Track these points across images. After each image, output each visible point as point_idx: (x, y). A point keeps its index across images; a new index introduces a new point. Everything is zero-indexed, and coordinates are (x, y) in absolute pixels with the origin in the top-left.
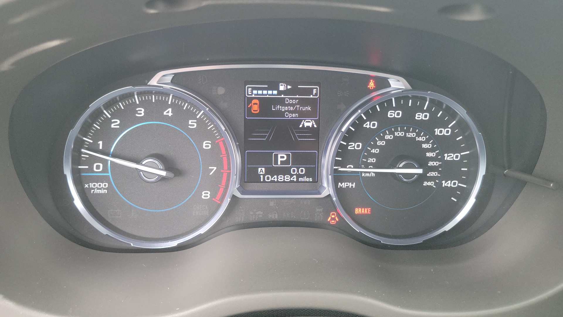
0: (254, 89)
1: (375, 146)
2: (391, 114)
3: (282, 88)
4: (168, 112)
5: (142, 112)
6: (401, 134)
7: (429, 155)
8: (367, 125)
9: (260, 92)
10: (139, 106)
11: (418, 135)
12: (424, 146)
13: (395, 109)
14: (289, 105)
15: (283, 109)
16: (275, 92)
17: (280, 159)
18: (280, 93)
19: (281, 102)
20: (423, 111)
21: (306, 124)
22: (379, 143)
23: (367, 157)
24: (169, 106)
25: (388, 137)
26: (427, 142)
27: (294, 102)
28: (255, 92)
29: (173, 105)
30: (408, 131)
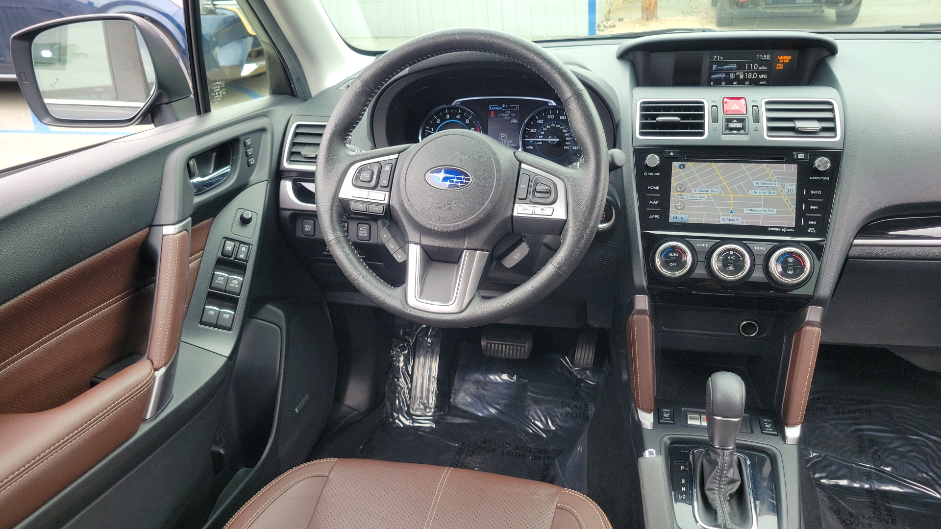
0: (492, 107)
1: (542, 131)
2: (549, 117)
3: (503, 106)
4: (458, 117)
5: (448, 117)
6: (554, 125)
7: (566, 135)
8: (539, 122)
9: (495, 108)
10: (447, 114)
11: (561, 126)
12: (564, 131)
13: (551, 115)
14: (506, 113)
15: (504, 115)
16: (501, 108)
17: (502, 137)
18: (503, 108)
19: (503, 112)
20: (563, 115)
21: (513, 122)
22: (544, 129)
23: (539, 136)
24: (459, 114)
25: (547, 127)
26: (565, 129)
27: (508, 112)
28: (493, 108)
30: (557, 124)
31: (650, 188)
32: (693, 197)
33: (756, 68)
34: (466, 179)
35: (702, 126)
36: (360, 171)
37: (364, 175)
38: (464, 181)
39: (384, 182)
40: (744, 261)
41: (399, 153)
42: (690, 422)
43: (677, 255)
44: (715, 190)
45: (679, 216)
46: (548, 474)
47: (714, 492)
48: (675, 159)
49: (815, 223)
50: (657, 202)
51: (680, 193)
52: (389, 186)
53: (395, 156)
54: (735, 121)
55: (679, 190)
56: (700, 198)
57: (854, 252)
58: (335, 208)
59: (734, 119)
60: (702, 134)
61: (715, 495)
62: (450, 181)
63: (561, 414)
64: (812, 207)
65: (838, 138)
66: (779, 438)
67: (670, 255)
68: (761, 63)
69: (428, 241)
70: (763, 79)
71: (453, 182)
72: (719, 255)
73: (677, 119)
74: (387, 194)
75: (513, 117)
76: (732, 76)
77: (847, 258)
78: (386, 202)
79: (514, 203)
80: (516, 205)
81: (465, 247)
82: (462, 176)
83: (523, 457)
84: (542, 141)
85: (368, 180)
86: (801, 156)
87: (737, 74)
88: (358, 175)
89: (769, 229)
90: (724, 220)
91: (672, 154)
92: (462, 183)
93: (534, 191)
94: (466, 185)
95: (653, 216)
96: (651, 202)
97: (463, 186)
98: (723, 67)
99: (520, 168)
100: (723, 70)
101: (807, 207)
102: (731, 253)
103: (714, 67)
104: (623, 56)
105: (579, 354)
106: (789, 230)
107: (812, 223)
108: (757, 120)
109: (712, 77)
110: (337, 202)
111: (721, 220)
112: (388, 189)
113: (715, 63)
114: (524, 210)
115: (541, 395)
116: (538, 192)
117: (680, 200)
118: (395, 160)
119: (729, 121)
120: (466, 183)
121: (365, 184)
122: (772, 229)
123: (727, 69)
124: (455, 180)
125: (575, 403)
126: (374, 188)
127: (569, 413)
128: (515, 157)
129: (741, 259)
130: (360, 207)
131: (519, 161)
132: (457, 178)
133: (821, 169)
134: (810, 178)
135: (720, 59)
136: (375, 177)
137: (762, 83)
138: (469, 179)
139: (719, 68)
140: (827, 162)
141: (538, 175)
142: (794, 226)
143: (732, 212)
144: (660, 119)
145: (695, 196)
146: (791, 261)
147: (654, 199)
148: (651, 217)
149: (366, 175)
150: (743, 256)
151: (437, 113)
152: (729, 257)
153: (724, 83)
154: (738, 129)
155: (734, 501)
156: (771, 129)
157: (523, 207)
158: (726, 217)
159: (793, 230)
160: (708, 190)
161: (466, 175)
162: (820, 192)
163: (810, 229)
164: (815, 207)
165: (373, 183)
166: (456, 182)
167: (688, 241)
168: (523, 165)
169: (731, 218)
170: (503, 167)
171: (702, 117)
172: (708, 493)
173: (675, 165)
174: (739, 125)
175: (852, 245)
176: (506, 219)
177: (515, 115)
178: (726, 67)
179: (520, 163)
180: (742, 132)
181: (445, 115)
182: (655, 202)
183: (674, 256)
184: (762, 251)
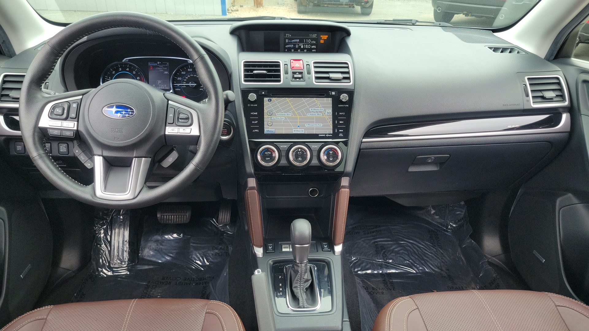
0: (150, 63)
2: (189, 70)
3: (158, 63)
5: (120, 69)
6: (192, 75)
8: (182, 73)
9: (152, 64)
14: (160, 67)
15: (159, 69)
16: (157, 64)
17: (159, 83)
18: (158, 64)
19: (158, 67)
21: (166, 73)
22: (186, 78)
23: (183, 82)
25: (188, 76)
27: (162, 67)
28: (151, 64)
29: (129, 68)
31: (252, 113)
32: (277, 118)
33: (309, 42)
34: (132, 112)
35: (279, 76)
36: (54, 108)
37: (58, 110)
38: (130, 113)
39: (73, 115)
40: (306, 154)
41: (83, 95)
42: (284, 250)
43: (269, 153)
44: (289, 114)
45: (270, 130)
46: (205, 293)
47: (298, 288)
48: (266, 96)
49: (342, 131)
50: (257, 122)
51: (269, 116)
52: (77, 118)
53: (80, 97)
54: (297, 73)
55: (269, 114)
56: (281, 119)
57: (363, 146)
58: (36, 134)
59: (297, 72)
60: (279, 81)
61: (298, 290)
62: (120, 113)
63: (212, 254)
64: (340, 122)
65: (351, 83)
66: (331, 252)
67: (266, 153)
68: (312, 39)
69: (107, 154)
70: (314, 49)
71: (122, 114)
72: (293, 152)
73: (265, 72)
74: (76, 123)
75: (165, 70)
76: (297, 46)
77: (360, 149)
78: (75, 128)
79: (166, 126)
80: (167, 128)
81: (134, 156)
82: (128, 109)
83: (189, 284)
84: (185, 85)
85: (61, 114)
86: (333, 93)
87: (300, 45)
88: (53, 110)
89: (319, 135)
90: (295, 131)
91: (263, 93)
92: (128, 114)
93: (178, 118)
94: (132, 116)
95: (255, 130)
96: (253, 122)
97: (130, 116)
98: (292, 41)
99: (168, 104)
100: (292, 42)
101: (338, 122)
102: (300, 150)
103: (287, 41)
104: (234, 32)
105: (221, 217)
106: (329, 136)
107: (341, 131)
108: (309, 73)
109: (286, 46)
110: (37, 130)
111: (293, 131)
112: (76, 119)
113: (287, 38)
114: (172, 130)
115: (199, 244)
116: (180, 119)
117: (270, 120)
118: (80, 100)
119: (294, 73)
120: (132, 114)
121: (58, 117)
122: (321, 135)
123: (294, 42)
124: (124, 112)
125: (220, 247)
126: (66, 119)
127: (217, 253)
128: (164, 96)
129: (305, 153)
130: (56, 133)
131: (167, 99)
132: (125, 111)
133: (344, 100)
134: (339, 106)
135: (290, 36)
136: (66, 111)
137: (313, 51)
138: (133, 112)
139: (289, 41)
140: (346, 97)
141: (180, 108)
142: (332, 133)
143: (299, 127)
144: (255, 72)
145: (278, 117)
146: (331, 153)
147: (254, 120)
148: (253, 131)
149: (58, 111)
150: (306, 151)
151: (112, 67)
152: (299, 153)
153: (293, 50)
154: (299, 78)
155: (308, 292)
156: (317, 78)
157: (172, 129)
158: (296, 130)
159: (332, 135)
160: (285, 114)
161: (131, 109)
162: (344, 114)
163: (340, 134)
164: (342, 122)
165: (65, 116)
166: (125, 114)
167: (275, 144)
168: (170, 102)
169: (299, 130)
170: (156, 104)
171: (279, 71)
172: (294, 289)
173: (266, 99)
174: (300, 76)
175: (362, 142)
176: (161, 137)
177: (166, 69)
178: (293, 41)
179: (168, 100)
180: (302, 80)
181: (118, 68)
182: (255, 122)
183: (268, 154)
184: (316, 148)
